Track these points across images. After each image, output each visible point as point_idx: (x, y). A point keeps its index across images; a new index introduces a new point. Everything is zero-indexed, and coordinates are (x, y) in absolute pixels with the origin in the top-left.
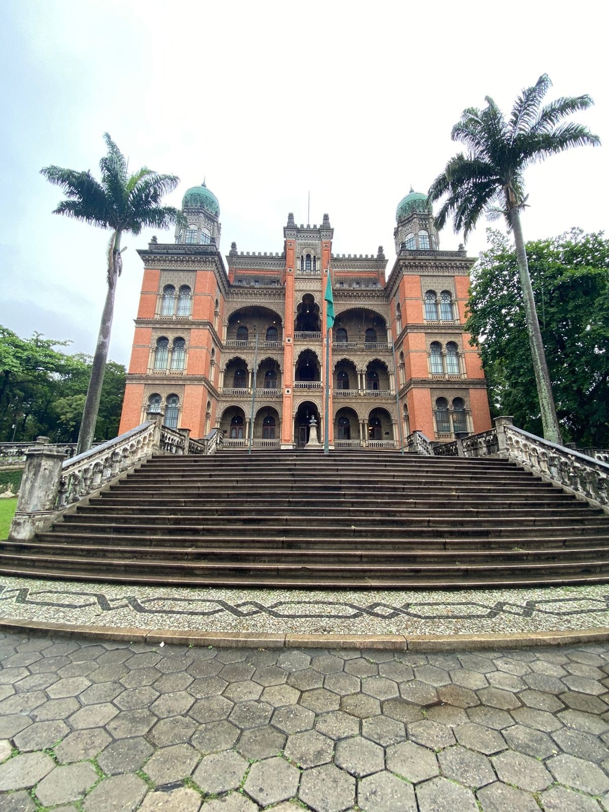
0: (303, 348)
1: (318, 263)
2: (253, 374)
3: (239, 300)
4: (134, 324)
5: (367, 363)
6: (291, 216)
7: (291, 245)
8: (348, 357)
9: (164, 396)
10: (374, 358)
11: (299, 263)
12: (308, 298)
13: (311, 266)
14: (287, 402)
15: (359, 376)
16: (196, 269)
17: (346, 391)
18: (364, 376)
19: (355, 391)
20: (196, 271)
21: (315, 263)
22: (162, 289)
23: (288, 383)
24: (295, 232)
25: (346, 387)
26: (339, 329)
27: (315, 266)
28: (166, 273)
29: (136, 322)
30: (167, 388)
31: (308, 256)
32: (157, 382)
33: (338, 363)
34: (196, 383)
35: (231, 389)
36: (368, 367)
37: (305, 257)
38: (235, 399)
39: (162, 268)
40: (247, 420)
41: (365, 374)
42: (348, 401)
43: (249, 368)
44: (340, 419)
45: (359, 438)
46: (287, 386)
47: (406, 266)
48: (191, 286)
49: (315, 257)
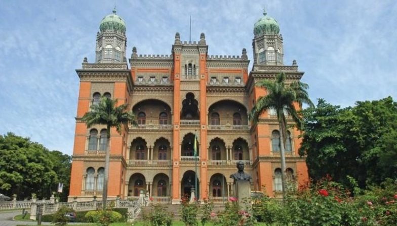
0: (186, 132)
1: (197, 70)
2: (150, 149)
3: (140, 95)
4: (75, 120)
5: (233, 141)
6: (178, 35)
7: (178, 58)
8: (219, 136)
9: (96, 169)
10: (238, 137)
11: (183, 70)
12: (190, 96)
13: (192, 72)
14: (175, 171)
15: (227, 150)
16: (115, 81)
17: (218, 161)
18: (231, 150)
19: (224, 161)
20: (114, 82)
21: (195, 70)
22: (92, 96)
23: (176, 158)
24: (181, 48)
25: (219, 157)
26: (213, 114)
27: (195, 72)
28: (94, 84)
29: (76, 119)
30: (98, 163)
31: (190, 65)
32: (92, 159)
33: (212, 140)
34: (116, 160)
35: (134, 161)
36: (233, 143)
37: (187, 66)
38: (138, 168)
39: (92, 81)
40: (147, 183)
41: (232, 149)
42: (219, 168)
43: (148, 145)
44: (214, 182)
45: (226, 195)
46: (176, 160)
47: (256, 78)
48: (111, 93)
49: (195, 65)
